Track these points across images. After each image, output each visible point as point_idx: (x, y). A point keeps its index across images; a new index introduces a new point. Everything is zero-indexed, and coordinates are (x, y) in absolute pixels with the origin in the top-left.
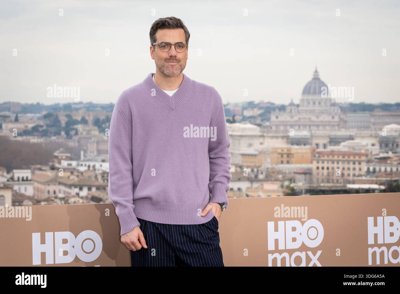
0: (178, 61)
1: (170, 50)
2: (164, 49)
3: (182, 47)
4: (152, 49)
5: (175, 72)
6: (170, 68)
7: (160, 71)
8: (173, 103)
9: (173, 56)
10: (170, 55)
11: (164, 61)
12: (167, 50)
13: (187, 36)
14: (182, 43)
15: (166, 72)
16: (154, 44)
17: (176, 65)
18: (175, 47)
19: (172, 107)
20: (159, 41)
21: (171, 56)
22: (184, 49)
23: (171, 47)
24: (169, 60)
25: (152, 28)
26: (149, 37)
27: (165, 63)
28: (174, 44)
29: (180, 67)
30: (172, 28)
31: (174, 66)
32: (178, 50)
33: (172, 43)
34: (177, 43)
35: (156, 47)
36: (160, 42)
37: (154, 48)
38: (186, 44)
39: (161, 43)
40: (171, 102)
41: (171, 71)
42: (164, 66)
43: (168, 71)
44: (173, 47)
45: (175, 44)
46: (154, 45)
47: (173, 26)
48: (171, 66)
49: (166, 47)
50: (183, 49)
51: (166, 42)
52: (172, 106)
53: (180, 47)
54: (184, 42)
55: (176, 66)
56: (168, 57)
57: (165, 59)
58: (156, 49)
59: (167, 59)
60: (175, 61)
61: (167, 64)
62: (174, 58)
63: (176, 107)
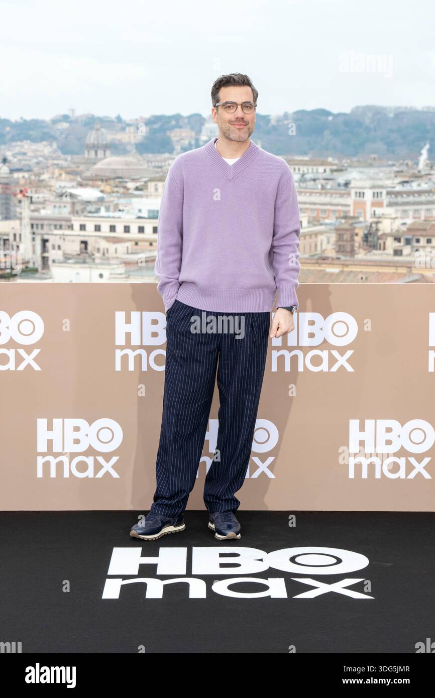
0: (246, 124)
1: (236, 110)
3: (250, 107)
4: (215, 111)
5: (243, 136)
6: (236, 132)
7: (224, 136)
8: (231, 174)
9: (240, 118)
10: (236, 117)
12: (233, 111)
13: (255, 95)
14: (250, 102)
15: (232, 136)
16: (217, 104)
18: (242, 108)
19: (229, 178)
20: (222, 101)
21: (238, 118)
22: (252, 109)
23: (237, 107)
24: (235, 122)
25: (215, 86)
26: (211, 97)
27: (230, 126)
28: (240, 103)
30: (238, 85)
31: (241, 129)
32: (245, 111)
33: (238, 103)
34: (245, 102)
35: (220, 108)
36: (224, 101)
37: (217, 110)
40: (229, 172)
41: (238, 134)
42: (229, 129)
43: (234, 135)
44: (239, 107)
45: (242, 103)
46: (218, 106)
48: (237, 130)
49: (232, 107)
52: (229, 176)
53: (248, 106)
54: (252, 102)
55: (243, 129)
56: (233, 119)
57: (230, 122)
58: (219, 111)
59: (232, 122)
60: (243, 123)
61: (232, 127)
62: (241, 120)
63: (233, 178)
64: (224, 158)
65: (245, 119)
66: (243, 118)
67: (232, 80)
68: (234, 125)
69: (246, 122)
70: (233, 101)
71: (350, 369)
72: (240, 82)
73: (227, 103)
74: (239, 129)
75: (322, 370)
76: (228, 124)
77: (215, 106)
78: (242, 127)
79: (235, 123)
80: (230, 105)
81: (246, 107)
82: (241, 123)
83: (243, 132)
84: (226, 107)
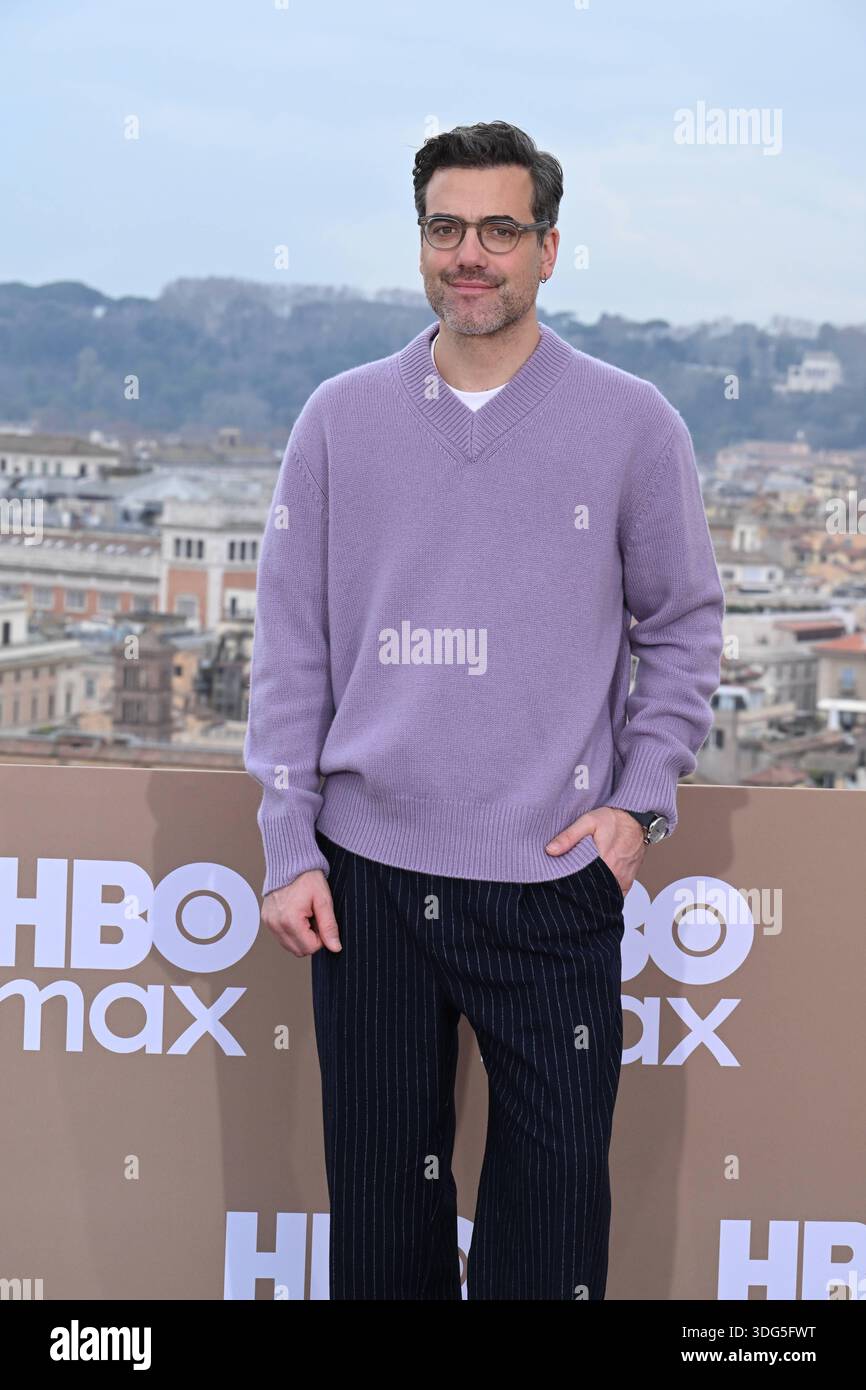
0: (496, 283)
1: (461, 240)
2: (442, 239)
3: (512, 234)
5: (478, 319)
6: (459, 307)
8: (475, 438)
9: (471, 265)
10: (458, 262)
11: (442, 280)
12: (455, 242)
14: (507, 218)
18: (479, 234)
19: (469, 452)
20: (431, 211)
21: (464, 266)
23: (464, 233)
27: (445, 287)
28: (474, 221)
29: (500, 304)
31: (475, 298)
32: (492, 245)
33: (468, 219)
34: (488, 218)
40: (468, 433)
41: (464, 313)
42: (442, 299)
44: (471, 233)
45: (481, 221)
48: (462, 301)
49: (453, 231)
51: (449, 216)
52: (468, 446)
53: (503, 232)
55: (480, 299)
56: (453, 269)
57: (445, 277)
59: (449, 275)
60: (481, 282)
61: (449, 291)
62: (474, 272)
63: (481, 453)
65: (491, 270)
66: (480, 267)
67: (452, 146)
68: (455, 286)
69: (495, 278)
70: (452, 211)
71: (726, 1058)
73: (438, 218)
74: (466, 298)
75: (641, 1059)
76: (438, 282)
78: (479, 291)
79: (457, 281)
80: (444, 224)
81: (496, 232)
82: (474, 281)
83: (481, 308)
84: (436, 231)
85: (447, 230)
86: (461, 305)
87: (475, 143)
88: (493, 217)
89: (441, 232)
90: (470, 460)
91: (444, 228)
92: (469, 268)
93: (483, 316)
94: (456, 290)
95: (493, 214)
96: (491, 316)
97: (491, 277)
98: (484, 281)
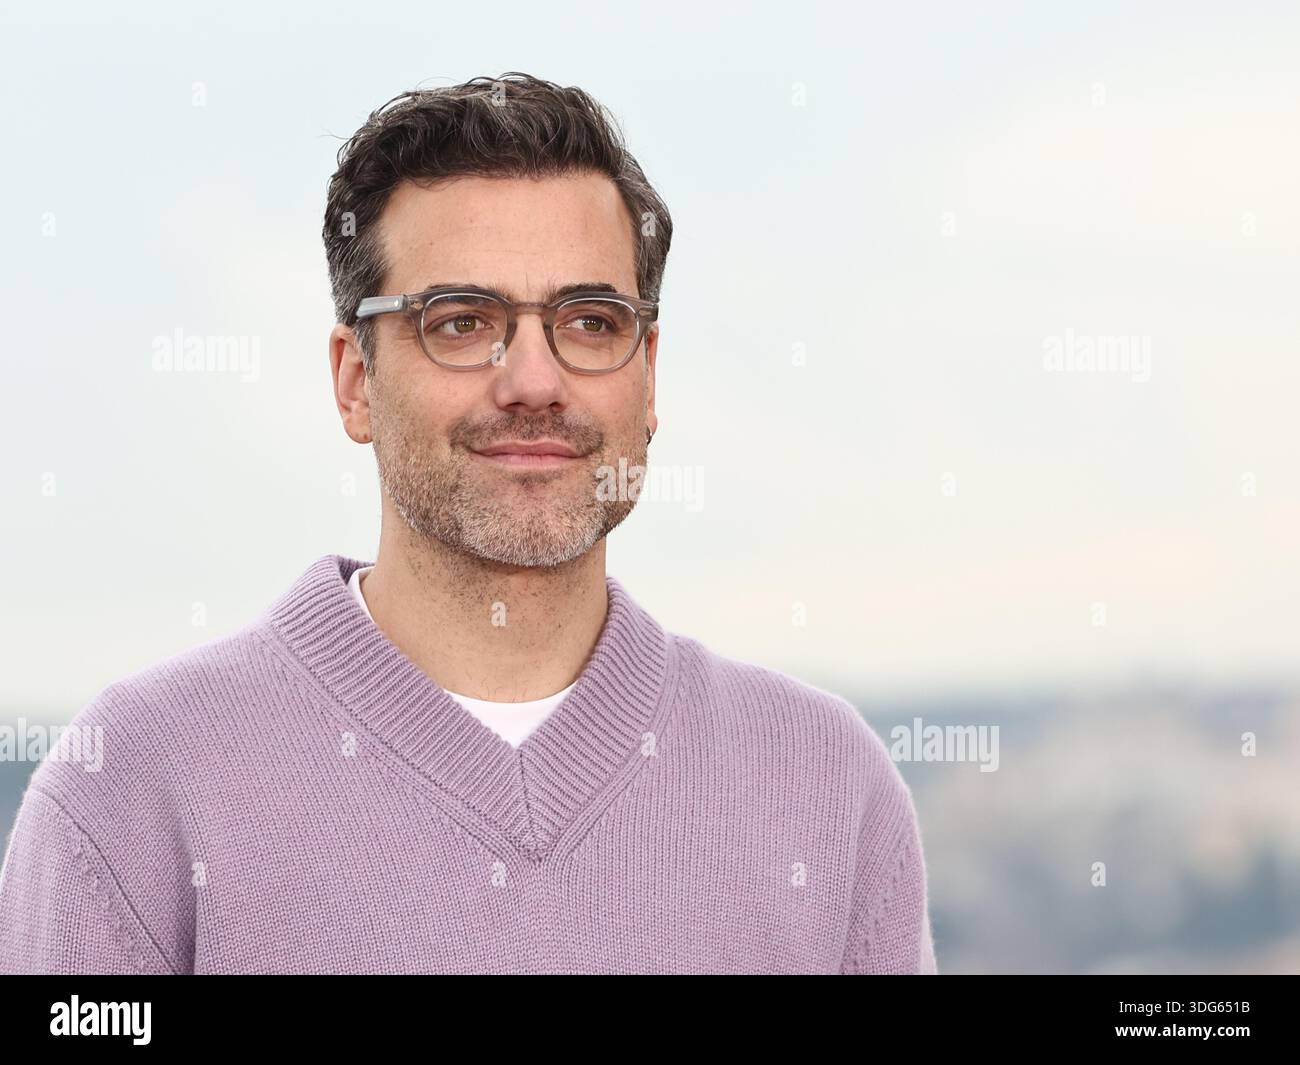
0: (585, 443)
2: (451, 347)
3: (614, 326)
4: (354, 353)
5: (557, 528)
7: (426, 532)
8: (535, 805)
9: (533, 404)
10: (505, 397)
11: (453, 445)
14: (606, 289)
15: (476, 537)
16: (367, 307)
17: (559, 475)
18: (547, 328)
19: (528, 837)
21: (517, 404)
22: (631, 343)
23: (512, 329)
24: (495, 430)
27: (463, 459)
28: (535, 298)
30: (514, 163)
31: (544, 480)
32: (573, 355)
33: (522, 296)
34: (568, 291)
35: (388, 338)
36: (419, 286)
37: (370, 347)
38: (643, 296)
39: (425, 298)
40: (517, 793)
41: (523, 517)
42: (455, 488)
43: (493, 529)
44: (530, 327)
45: (553, 297)
46: (371, 319)
47: (524, 146)
48: (514, 488)
49: (478, 325)
50: (623, 348)
51: (474, 289)
52: (524, 823)
53: (595, 322)
54: (627, 288)
55: (556, 483)
56: (485, 413)
57: (464, 433)
58: (381, 353)
59: (476, 430)
60: (558, 441)
61: (477, 469)
62: (542, 420)
63: (556, 839)
64: (457, 698)
65: (574, 414)
66: (556, 406)
67: (470, 129)
69: (585, 432)
70: (483, 280)
72: (534, 140)
73: (442, 295)
74: (526, 481)
76: (446, 451)
77: (350, 318)
78: (550, 465)
79: (498, 442)
80: (458, 308)
81: (579, 324)
82: (545, 439)
83: (558, 502)
84: (435, 328)
85: (465, 322)
86: (512, 496)
87: (521, 119)
88: (579, 288)
89: (450, 328)
90: (535, 857)
91: (457, 319)
92: (536, 410)
93: (566, 521)
94: (498, 464)
95: (577, 282)
96: (581, 522)
97: (577, 428)
98: (566, 438)
